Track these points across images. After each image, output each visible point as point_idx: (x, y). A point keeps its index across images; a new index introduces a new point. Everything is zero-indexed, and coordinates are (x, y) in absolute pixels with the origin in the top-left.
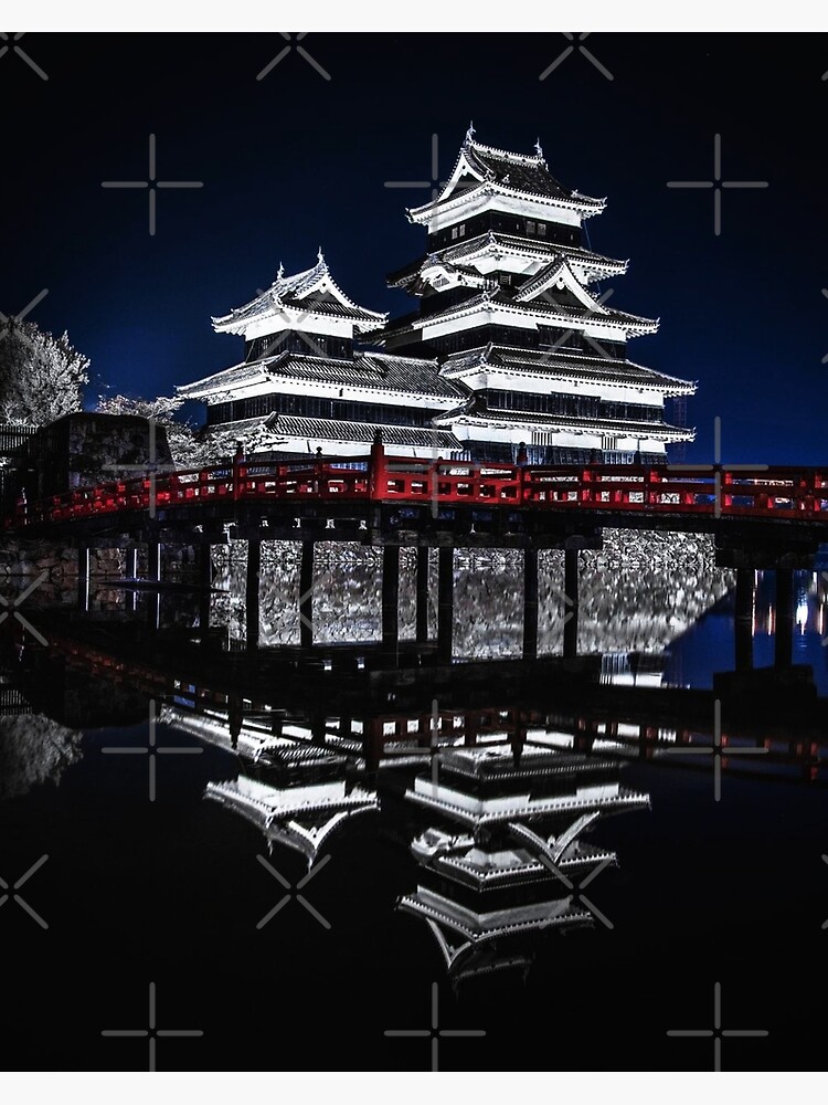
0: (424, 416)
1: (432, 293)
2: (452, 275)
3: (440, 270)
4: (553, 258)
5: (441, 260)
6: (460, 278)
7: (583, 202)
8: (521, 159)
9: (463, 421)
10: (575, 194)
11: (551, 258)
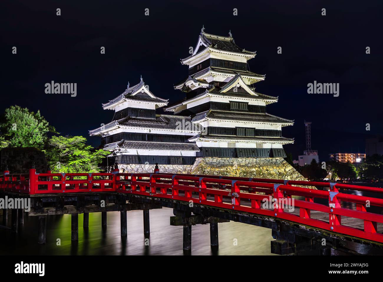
0: (184, 138)
1: (190, 91)
2: (196, 84)
3: (192, 82)
4: (235, 75)
5: (192, 78)
6: (199, 85)
7: (247, 53)
8: (223, 38)
9: (199, 140)
10: (244, 51)
11: (234, 75)
